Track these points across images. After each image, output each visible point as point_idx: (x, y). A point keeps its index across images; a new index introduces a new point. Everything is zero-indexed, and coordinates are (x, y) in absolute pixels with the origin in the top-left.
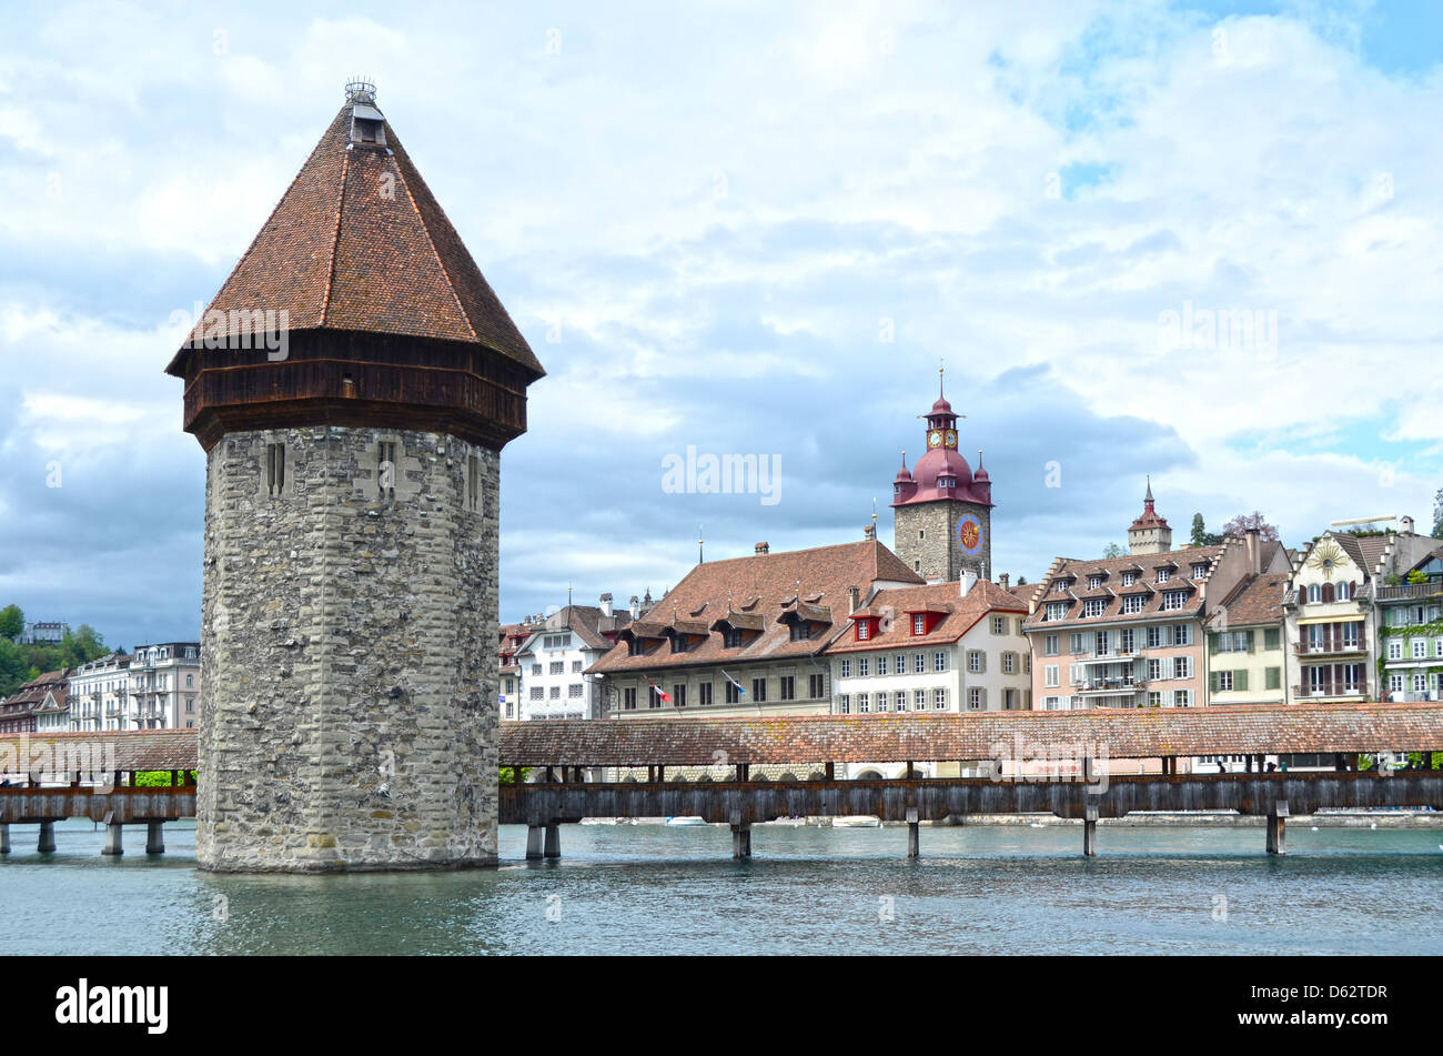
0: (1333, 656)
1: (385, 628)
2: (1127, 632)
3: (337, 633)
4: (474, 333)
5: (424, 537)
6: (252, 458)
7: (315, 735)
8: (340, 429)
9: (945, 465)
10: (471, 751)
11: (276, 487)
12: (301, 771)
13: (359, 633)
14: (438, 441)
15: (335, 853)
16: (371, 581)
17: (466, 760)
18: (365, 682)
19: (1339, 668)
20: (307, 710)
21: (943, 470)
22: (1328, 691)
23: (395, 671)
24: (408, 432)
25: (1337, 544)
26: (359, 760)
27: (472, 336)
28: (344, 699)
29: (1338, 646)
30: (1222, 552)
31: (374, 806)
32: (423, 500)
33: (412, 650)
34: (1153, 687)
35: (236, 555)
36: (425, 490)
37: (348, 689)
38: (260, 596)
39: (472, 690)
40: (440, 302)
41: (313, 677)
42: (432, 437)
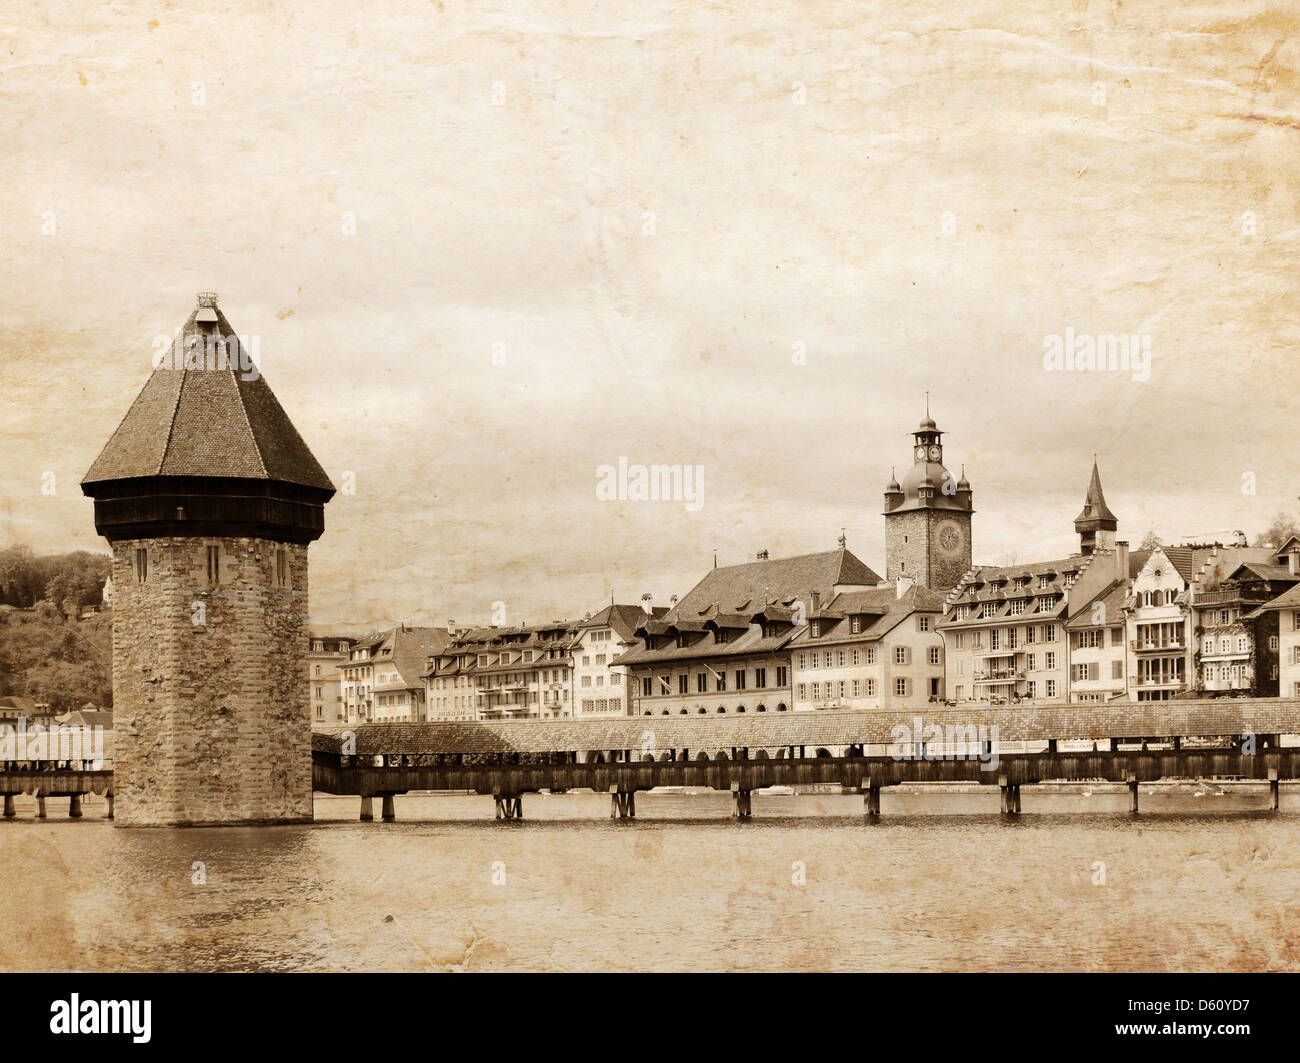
0: (1161, 651)
1: (215, 668)
2: (1012, 630)
3: (182, 673)
4: (265, 472)
5: (241, 608)
6: (128, 558)
7: (168, 739)
8: (180, 539)
9: (925, 478)
10: (284, 748)
11: (142, 577)
12: (162, 762)
13: (197, 673)
14: (249, 543)
15: (184, 815)
16: (204, 638)
17: (279, 754)
18: (202, 704)
19: (1165, 661)
20: (165, 722)
21: (922, 482)
22: (1156, 680)
23: (222, 696)
24: (227, 538)
25: (1165, 557)
26: (199, 754)
27: (264, 474)
28: (188, 716)
29: (1165, 642)
30: (1088, 562)
31: (210, 785)
32: (239, 584)
33: (234, 682)
34: (1030, 677)
35: (120, 622)
36: (240, 576)
37: (191, 709)
38: (135, 649)
39: (284, 707)
40: (244, 451)
41: (168, 704)
42: (244, 541)
